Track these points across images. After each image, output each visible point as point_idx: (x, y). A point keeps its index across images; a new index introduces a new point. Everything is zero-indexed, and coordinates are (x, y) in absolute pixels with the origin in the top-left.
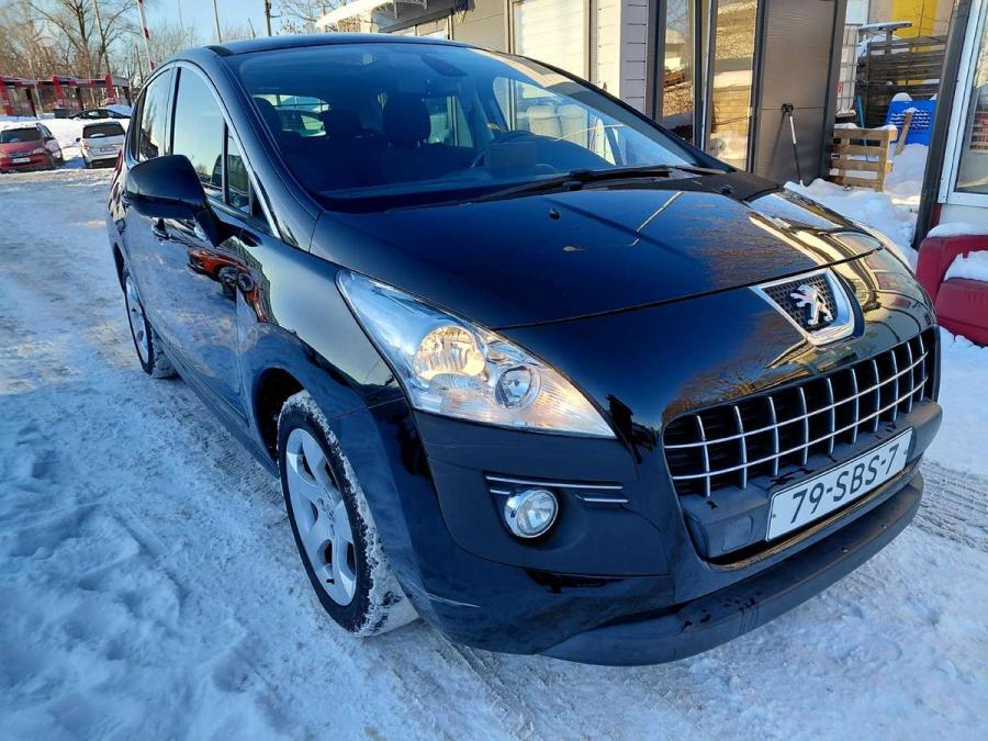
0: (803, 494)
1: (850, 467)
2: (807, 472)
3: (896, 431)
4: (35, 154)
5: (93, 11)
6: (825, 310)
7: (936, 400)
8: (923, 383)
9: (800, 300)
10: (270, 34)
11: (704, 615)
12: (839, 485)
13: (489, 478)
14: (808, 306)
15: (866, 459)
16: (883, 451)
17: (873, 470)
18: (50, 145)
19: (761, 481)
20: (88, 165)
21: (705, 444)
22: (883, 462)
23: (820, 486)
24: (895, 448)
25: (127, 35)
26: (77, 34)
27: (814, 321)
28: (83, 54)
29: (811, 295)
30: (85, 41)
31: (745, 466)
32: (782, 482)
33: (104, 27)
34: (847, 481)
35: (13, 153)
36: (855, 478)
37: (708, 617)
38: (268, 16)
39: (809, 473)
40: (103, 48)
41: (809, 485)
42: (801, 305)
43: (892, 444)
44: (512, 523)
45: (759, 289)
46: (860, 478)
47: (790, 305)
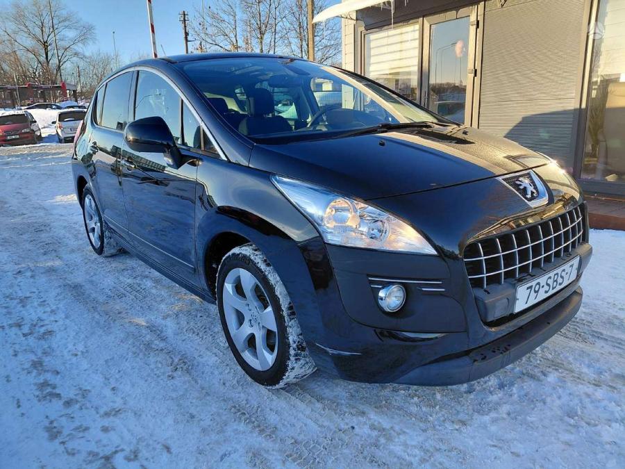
0: (531, 287)
1: (552, 274)
2: (532, 276)
3: (572, 257)
4: (24, 132)
5: (54, 45)
6: (534, 191)
7: (587, 242)
8: (581, 233)
9: (521, 185)
10: (187, 52)
11: (483, 357)
12: (548, 285)
13: (370, 279)
14: (525, 188)
15: (559, 271)
16: (566, 267)
17: (562, 277)
18: (33, 127)
19: (510, 280)
20: (60, 141)
21: (483, 258)
22: (567, 273)
23: (539, 284)
24: (572, 266)
25: (75, 59)
26: (43, 59)
27: (529, 196)
28: (46, 71)
29: (526, 182)
30: (48, 62)
31: (503, 271)
32: (520, 280)
33: (60, 54)
34: (550, 282)
35: (7, 132)
36: (554, 281)
37: (485, 357)
38: (187, 40)
39: (533, 276)
40: (59, 67)
41: (534, 283)
42: (521, 187)
43: (570, 263)
44: (383, 304)
45: (500, 179)
46: (556, 281)
47: (517, 187)
